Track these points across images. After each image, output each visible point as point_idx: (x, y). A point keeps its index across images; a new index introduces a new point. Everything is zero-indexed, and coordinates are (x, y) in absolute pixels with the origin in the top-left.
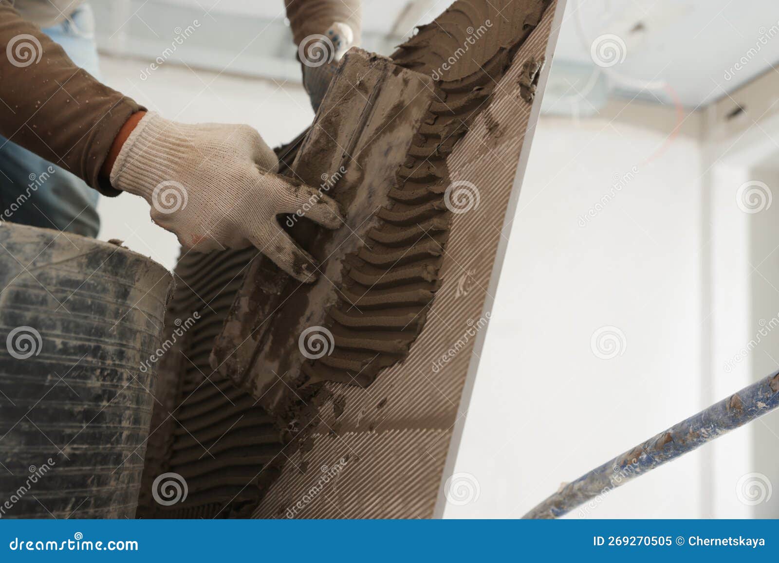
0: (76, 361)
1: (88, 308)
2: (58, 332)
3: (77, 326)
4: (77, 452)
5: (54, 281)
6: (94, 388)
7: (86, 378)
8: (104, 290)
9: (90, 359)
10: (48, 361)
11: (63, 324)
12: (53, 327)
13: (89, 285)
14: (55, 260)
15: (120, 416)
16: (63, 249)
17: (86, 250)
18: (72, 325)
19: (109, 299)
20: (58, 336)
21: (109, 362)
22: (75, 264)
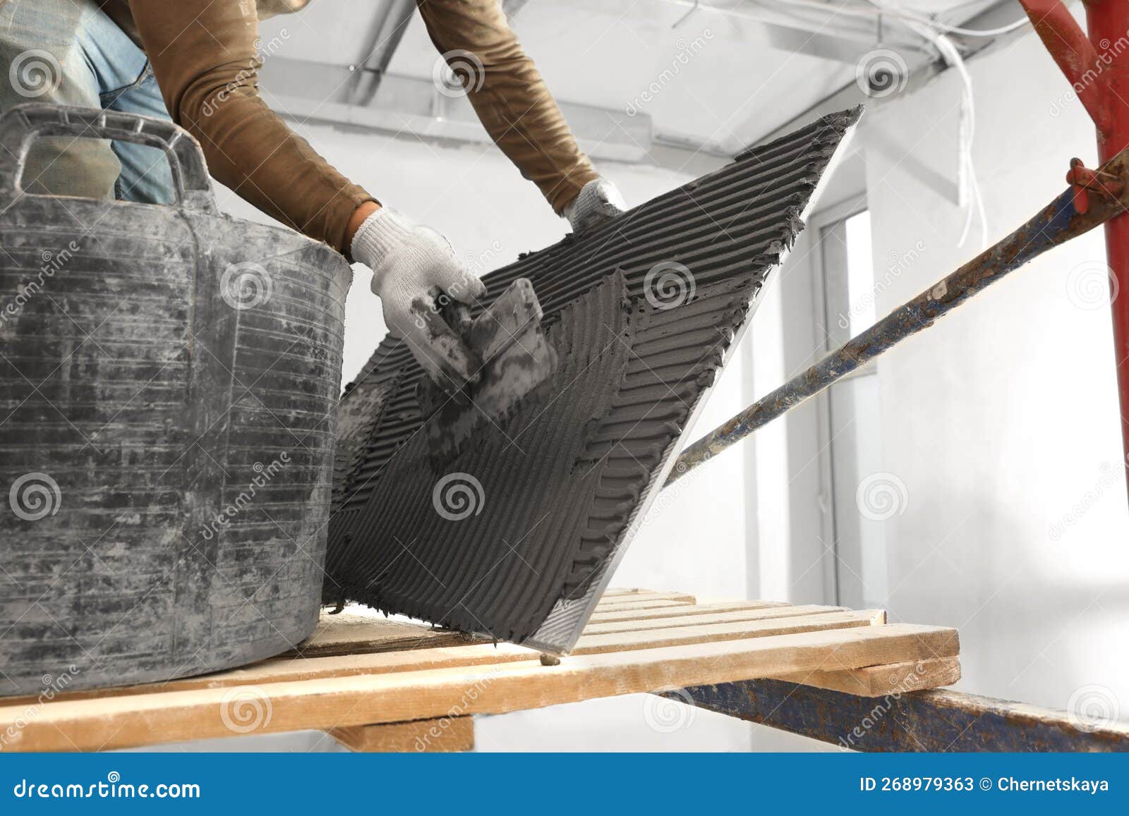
0: (296, 339)
1: (303, 295)
2: (283, 313)
3: (296, 310)
4: (300, 416)
5: (279, 271)
6: (308, 363)
7: (303, 354)
8: (314, 281)
9: (306, 338)
10: (277, 338)
11: (286, 308)
12: (279, 309)
13: (304, 276)
14: (279, 253)
15: (326, 389)
16: (286, 244)
17: (301, 246)
18: (293, 309)
19: (317, 288)
20: (283, 317)
21: (318, 342)
22: (293, 257)
